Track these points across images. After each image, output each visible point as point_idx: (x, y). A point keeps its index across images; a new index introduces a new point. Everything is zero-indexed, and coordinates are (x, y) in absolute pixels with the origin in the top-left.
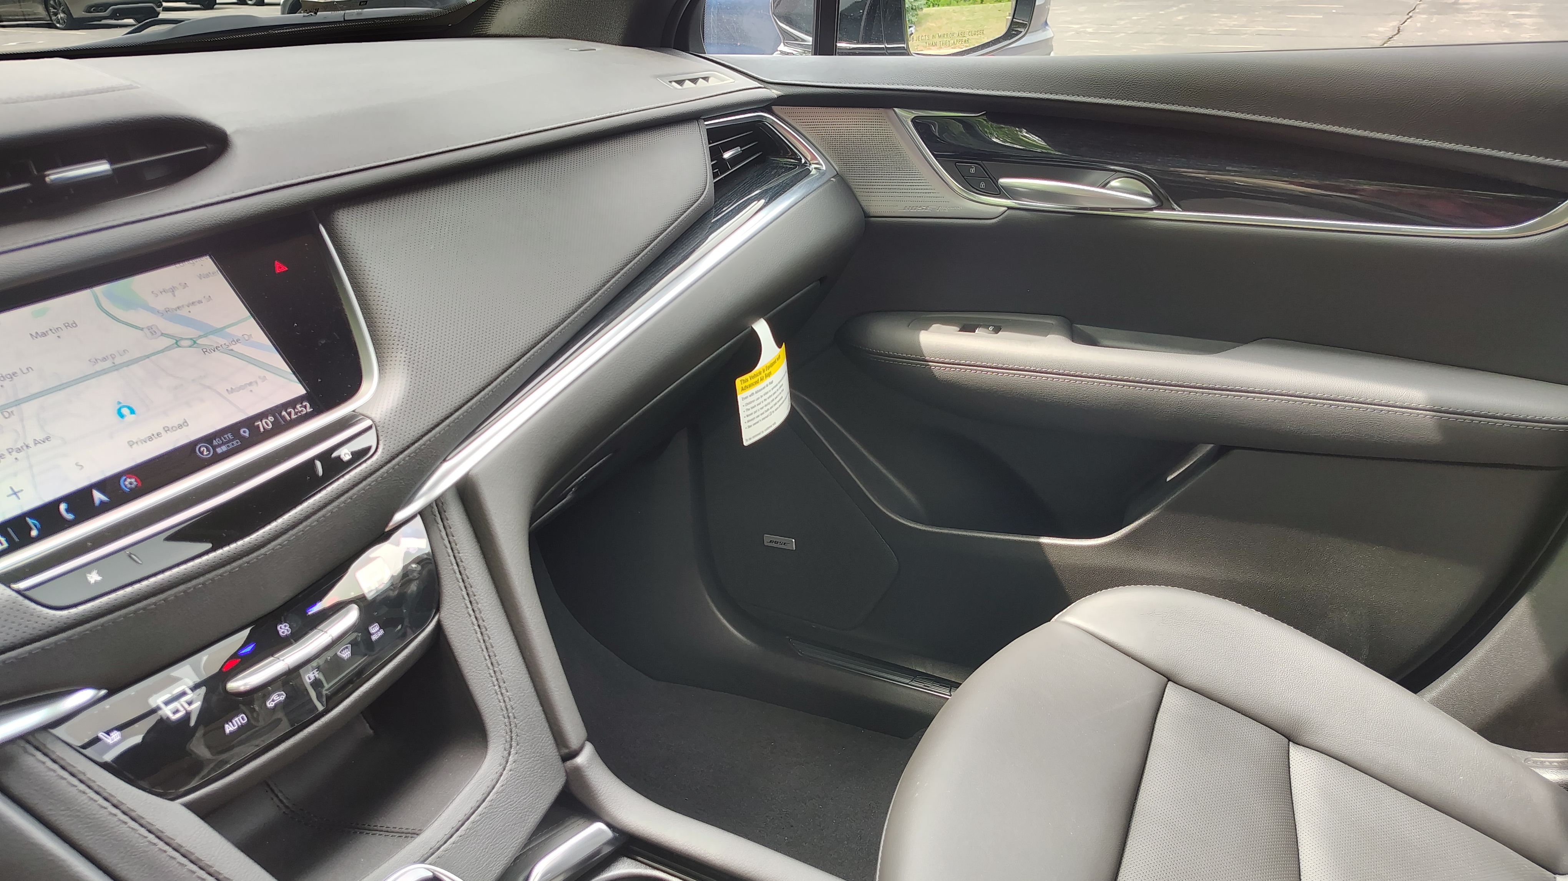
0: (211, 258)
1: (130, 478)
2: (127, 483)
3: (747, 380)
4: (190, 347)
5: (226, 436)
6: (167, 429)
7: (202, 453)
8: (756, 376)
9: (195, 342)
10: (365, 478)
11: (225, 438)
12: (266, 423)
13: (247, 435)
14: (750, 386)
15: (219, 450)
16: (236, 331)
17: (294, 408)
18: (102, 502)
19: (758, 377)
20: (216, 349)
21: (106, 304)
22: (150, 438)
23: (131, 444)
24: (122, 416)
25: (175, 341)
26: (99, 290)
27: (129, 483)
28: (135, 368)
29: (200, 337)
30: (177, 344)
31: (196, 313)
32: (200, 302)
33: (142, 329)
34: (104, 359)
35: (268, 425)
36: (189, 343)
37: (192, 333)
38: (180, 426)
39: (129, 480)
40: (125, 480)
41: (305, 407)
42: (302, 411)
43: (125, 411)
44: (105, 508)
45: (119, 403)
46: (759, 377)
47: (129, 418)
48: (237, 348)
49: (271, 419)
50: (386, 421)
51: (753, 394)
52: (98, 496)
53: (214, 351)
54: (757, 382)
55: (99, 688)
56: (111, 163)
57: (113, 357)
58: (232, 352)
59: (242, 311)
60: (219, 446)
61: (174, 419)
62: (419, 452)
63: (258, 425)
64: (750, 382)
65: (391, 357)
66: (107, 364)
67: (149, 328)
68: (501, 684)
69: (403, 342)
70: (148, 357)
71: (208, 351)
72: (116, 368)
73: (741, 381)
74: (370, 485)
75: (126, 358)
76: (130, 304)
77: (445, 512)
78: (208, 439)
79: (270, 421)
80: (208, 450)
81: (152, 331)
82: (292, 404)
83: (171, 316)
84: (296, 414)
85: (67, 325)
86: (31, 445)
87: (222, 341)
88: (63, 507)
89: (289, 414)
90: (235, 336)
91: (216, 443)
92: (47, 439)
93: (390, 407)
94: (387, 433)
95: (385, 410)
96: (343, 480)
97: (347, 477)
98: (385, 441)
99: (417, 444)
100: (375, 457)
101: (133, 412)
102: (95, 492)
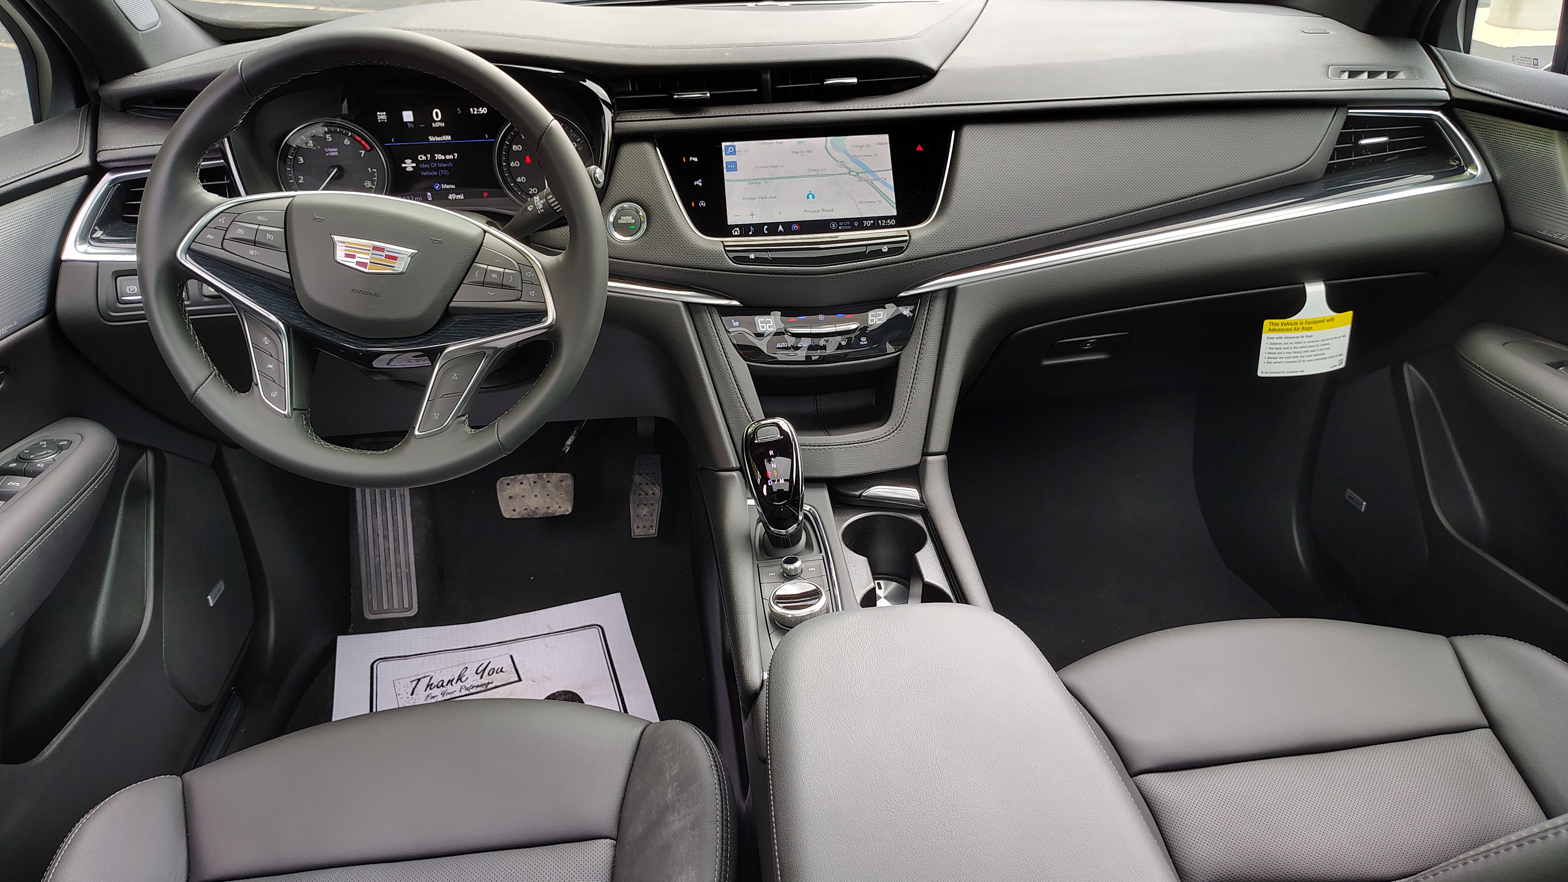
0: (889, 134)
1: (797, 225)
3: (1278, 324)
4: (854, 176)
5: (847, 222)
6: (823, 210)
7: (832, 226)
8: (1288, 324)
9: (858, 174)
10: (888, 264)
11: (844, 223)
12: (869, 223)
13: (856, 225)
14: (1279, 330)
15: (840, 228)
16: (880, 175)
17: (886, 221)
18: (781, 231)
19: (1291, 326)
20: (866, 181)
21: (829, 146)
22: (814, 212)
23: (805, 211)
24: (808, 198)
25: (849, 171)
27: (795, 227)
28: (825, 178)
29: (862, 172)
30: (849, 173)
31: (867, 161)
32: (871, 156)
33: (838, 162)
34: (815, 171)
36: (855, 174)
37: (859, 169)
38: (829, 211)
41: (891, 221)
42: (889, 223)
43: (811, 196)
44: (781, 234)
45: (810, 192)
46: (1293, 327)
47: (811, 200)
48: (876, 183)
51: (1281, 338)
52: (781, 228)
53: (864, 181)
54: (1290, 330)
55: (741, 304)
56: (858, 79)
57: (819, 170)
58: (872, 184)
59: (889, 165)
60: (841, 226)
61: (828, 207)
62: (927, 263)
63: (865, 223)
64: (1280, 327)
66: (815, 173)
67: (841, 162)
68: (910, 398)
70: (833, 175)
71: (862, 180)
72: (817, 176)
73: (1270, 323)
74: (889, 268)
75: (824, 173)
76: (839, 148)
77: (933, 299)
78: (838, 221)
80: (835, 226)
81: (842, 164)
82: (886, 218)
83: (855, 159)
84: (885, 223)
85: (808, 151)
86: (768, 198)
87: (870, 177)
88: (766, 227)
89: (882, 223)
90: (878, 177)
91: (840, 224)
92: (775, 197)
93: (924, 235)
94: (913, 247)
95: (920, 236)
96: (876, 260)
97: (879, 260)
98: (910, 251)
99: (927, 259)
100: (899, 256)
101: (813, 197)
102: (780, 226)
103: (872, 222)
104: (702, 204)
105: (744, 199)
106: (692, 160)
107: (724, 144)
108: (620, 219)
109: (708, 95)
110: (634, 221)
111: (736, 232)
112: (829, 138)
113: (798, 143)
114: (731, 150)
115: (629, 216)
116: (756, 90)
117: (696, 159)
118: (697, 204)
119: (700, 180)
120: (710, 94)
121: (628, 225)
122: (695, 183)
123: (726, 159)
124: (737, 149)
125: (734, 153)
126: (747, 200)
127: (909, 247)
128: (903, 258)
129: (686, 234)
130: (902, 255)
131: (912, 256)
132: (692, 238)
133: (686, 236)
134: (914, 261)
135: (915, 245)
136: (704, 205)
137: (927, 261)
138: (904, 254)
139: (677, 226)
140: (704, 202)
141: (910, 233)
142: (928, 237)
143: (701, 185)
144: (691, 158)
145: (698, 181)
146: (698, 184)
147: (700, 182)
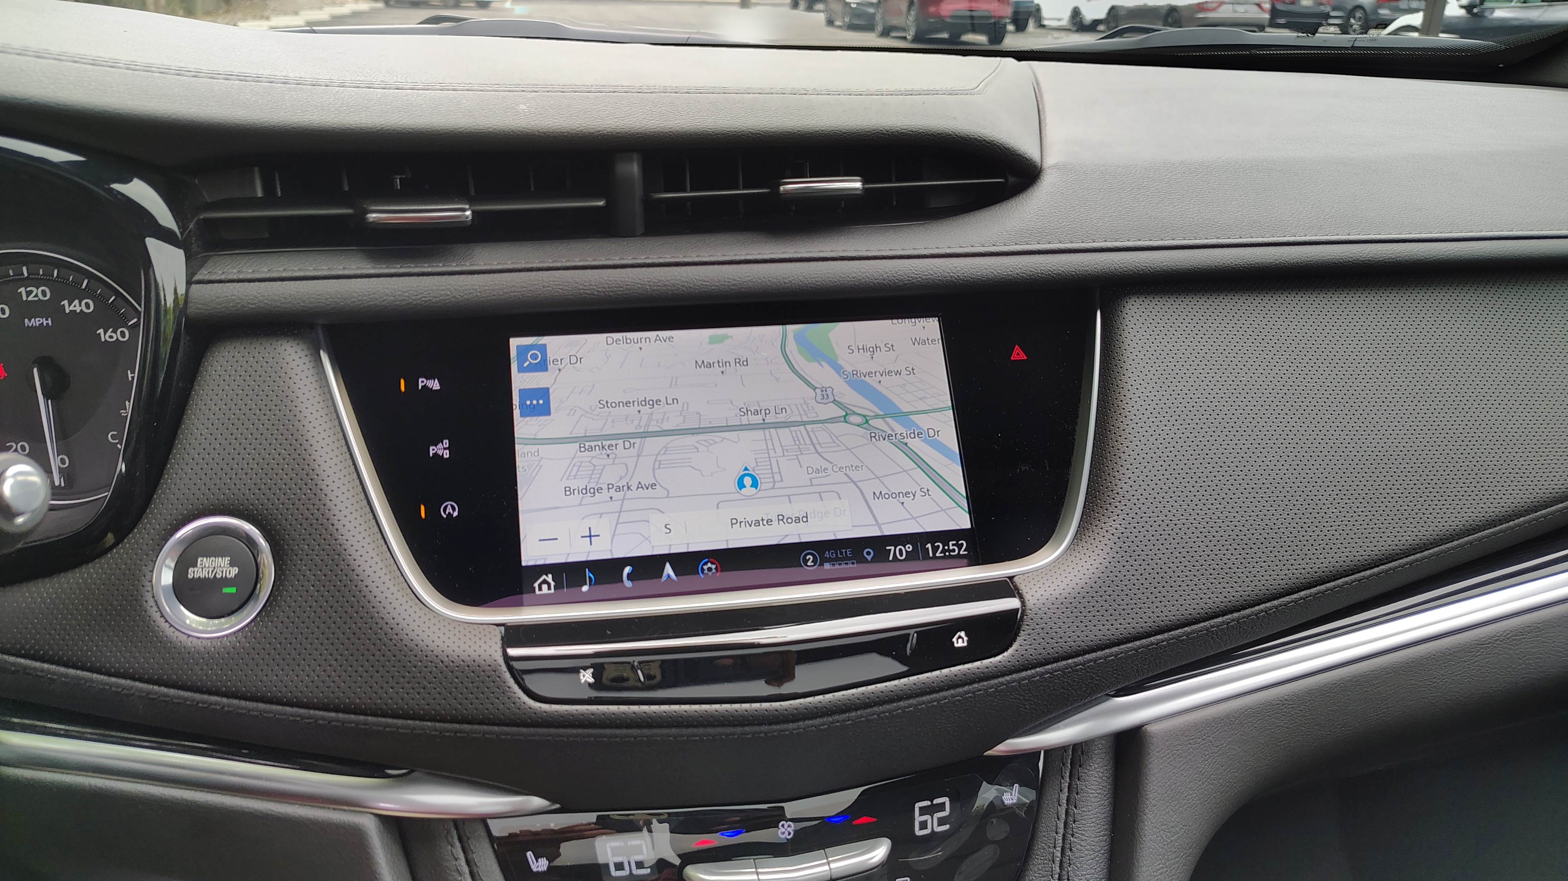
0: (939, 321)
1: (712, 563)
2: (705, 567)
4: (858, 426)
5: (844, 551)
6: (781, 518)
7: (806, 561)
9: (867, 422)
10: (971, 682)
11: (841, 553)
12: (900, 550)
13: (869, 558)
15: (827, 566)
16: (923, 422)
17: (945, 543)
18: (667, 579)
20: (887, 438)
21: (792, 347)
22: (757, 523)
23: (734, 522)
24: (741, 485)
25: (844, 414)
26: (792, 329)
27: (708, 567)
28: (784, 433)
29: (877, 416)
30: (845, 419)
31: (889, 387)
32: (898, 373)
33: (815, 388)
34: (756, 412)
35: (901, 555)
36: (861, 421)
37: (870, 409)
38: (798, 520)
39: (709, 565)
40: (706, 563)
41: (960, 547)
42: (954, 550)
43: (748, 481)
44: (668, 587)
45: (746, 469)
47: (749, 490)
48: (915, 444)
49: (909, 548)
50: (1040, 612)
52: (668, 571)
53: (884, 439)
56: (865, 182)
57: (767, 412)
58: (903, 447)
59: (945, 398)
60: (830, 560)
61: (793, 510)
62: (1069, 672)
63: (890, 550)
65: (1099, 521)
66: (758, 419)
67: (824, 389)
69: (1126, 505)
70: (804, 423)
71: (877, 437)
72: (764, 426)
74: (974, 693)
75: (781, 418)
76: (816, 354)
77: (1080, 766)
78: (820, 547)
79: (906, 551)
80: (815, 560)
81: (826, 395)
82: (945, 536)
83: (856, 381)
84: (943, 551)
85: (738, 361)
86: (634, 488)
87: (899, 429)
88: (628, 570)
89: (935, 549)
90: (919, 427)
91: (827, 555)
92: (653, 485)
93: (1056, 594)
94: (1033, 630)
95: (1047, 595)
96: (937, 673)
97: (946, 671)
98: (1025, 640)
99: (1070, 661)
100: (999, 658)
101: (755, 484)
102: (668, 566)
103: (909, 547)
104: (450, 509)
105: (568, 491)
106: (424, 387)
107: (515, 343)
108: (195, 565)
109: (468, 213)
110: (235, 571)
111: (545, 587)
112: (791, 328)
113: (713, 340)
114: (534, 357)
115: (223, 556)
116: (601, 203)
117: (435, 385)
118: (433, 511)
119: (446, 443)
120: (473, 212)
121: (215, 583)
122: (432, 450)
123: (520, 381)
124: (550, 356)
125: (542, 366)
126: (577, 497)
127: (1024, 631)
128: (1009, 664)
129: (388, 606)
130: (1005, 654)
131: (1031, 655)
132: (407, 617)
133: (389, 613)
134: (1038, 669)
135: (1037, 624)
136: (452, 512)
137: (1071, 667)
138: (1011, 651)
139: (362, 581)
140: (454, 509)
141: (1018, 585)
142: (1078, 589)
143: (448, 456)
144: (423, 382)
145: (440, 446)
146: (440, 453)
147: (445, 449)
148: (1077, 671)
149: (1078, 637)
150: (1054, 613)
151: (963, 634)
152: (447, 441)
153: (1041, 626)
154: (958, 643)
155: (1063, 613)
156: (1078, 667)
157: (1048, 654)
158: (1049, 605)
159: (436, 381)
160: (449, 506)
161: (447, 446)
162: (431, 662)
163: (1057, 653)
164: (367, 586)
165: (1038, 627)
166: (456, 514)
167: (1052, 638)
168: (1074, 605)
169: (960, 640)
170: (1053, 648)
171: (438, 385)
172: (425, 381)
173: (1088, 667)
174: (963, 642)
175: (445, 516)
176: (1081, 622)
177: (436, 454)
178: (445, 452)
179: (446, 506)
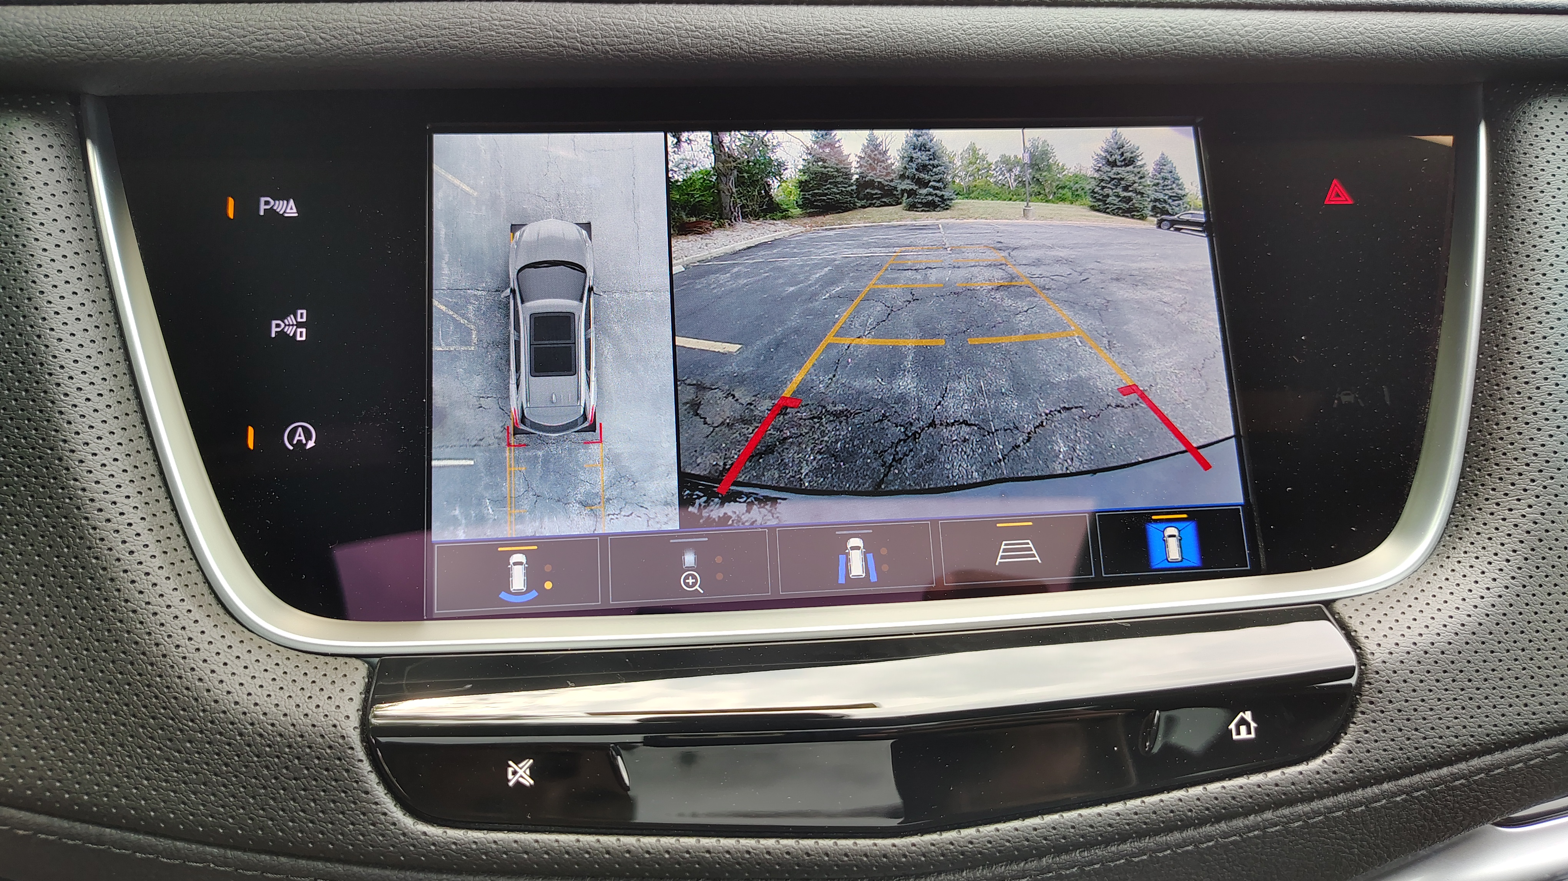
0: (1194, 132)
10: (1262, 809)
50: (1394, 677)
74: (1264, 829)
93: (1424, 642)
94: (1382, 712)
95: (1406, 644)
96: (1197, 790)
97: (1214, 788)
98: (1366, 732)
99: (1445, 771)
100: (1316, 764)
104: (302, 435)
106: (271, 212)
117: (289, 209)
118: (270, 437)
119: (302, 315)
127: (1363, 713)
128: (1334, 776)
129: (150, 619)
130: (1327, 757)
131: (1377, 761)
132: (184, 642)
133: (149, 634)
134: (1385, 786)
135: (1390, 702)
136: (304, 442)
137: (1445, 782)
138: (1337, 750)
139: (104, 569)
140: (308, 437)
141: (1347, 619)
142: (1465, 635)
143: (304, 338)
144: (267, 203)
145: (291, 319)
146: (290, 331)
147: (299, 325)
148: (1454, 788)
149: (1465, 727)
150: (1421, 681)
151: (1248, 716)
152: (304, 312)
153: (1397, 705)
154: (1238, 733)
155: (1438, 681)
156: (1457, 783)
157: (1408, 759)
158: (1412, 664)
159: (292, 202)
160: (300, 429)
161: (304, 320)
162: (221, 734)
163: (1425, 757)
164: (112, 580)
165: (1391, 706)
166: (311, 444)
167: (1416, 730)
168: (1458, 666)
169: (1243, 728)
170: (1416, 748)
171: (295, 210)
172: (272, 202)
173: (1475, 781)
174: (1249, 732)
175: (291, 448)
176: (1471, 699)
177: (282, 334)
178: (299, 330)
179: (296, 428)
